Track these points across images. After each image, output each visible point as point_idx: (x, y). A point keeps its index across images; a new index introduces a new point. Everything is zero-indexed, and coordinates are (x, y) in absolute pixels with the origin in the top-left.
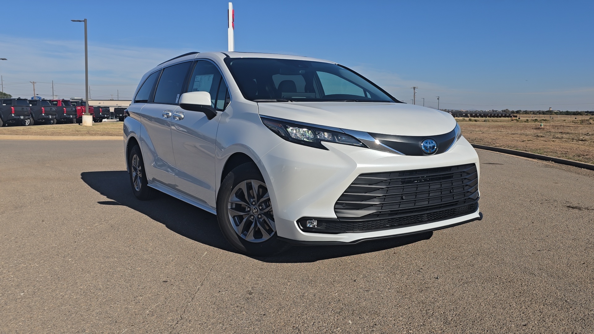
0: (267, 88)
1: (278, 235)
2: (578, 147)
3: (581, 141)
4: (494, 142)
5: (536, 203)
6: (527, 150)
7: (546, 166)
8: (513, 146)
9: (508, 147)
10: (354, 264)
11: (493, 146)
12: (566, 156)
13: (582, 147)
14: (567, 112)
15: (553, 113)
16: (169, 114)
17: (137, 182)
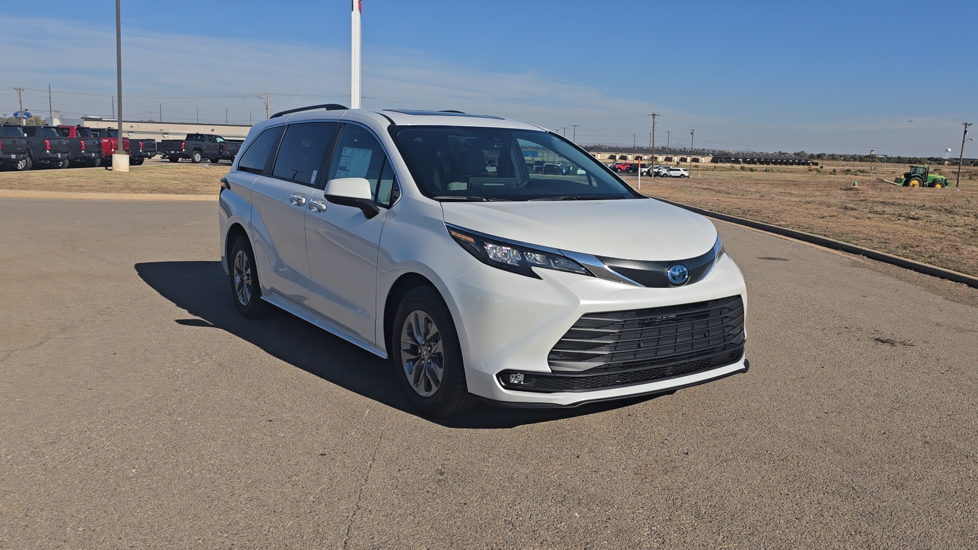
1: (469, 391)
2: (906, 231)
3: (912, 219)
4: (778, 218)
5: (831, 333)
6: (827, 233)
7: (854, 264)
8: (806, 227)
9: (799, 228)
10: (575, 432)
11: (776, 225)
12: (885, 248)
13: (912, 230)
14: (899, 158)
15: (877, 160)
16: (301, 200)
17: (242, 291)
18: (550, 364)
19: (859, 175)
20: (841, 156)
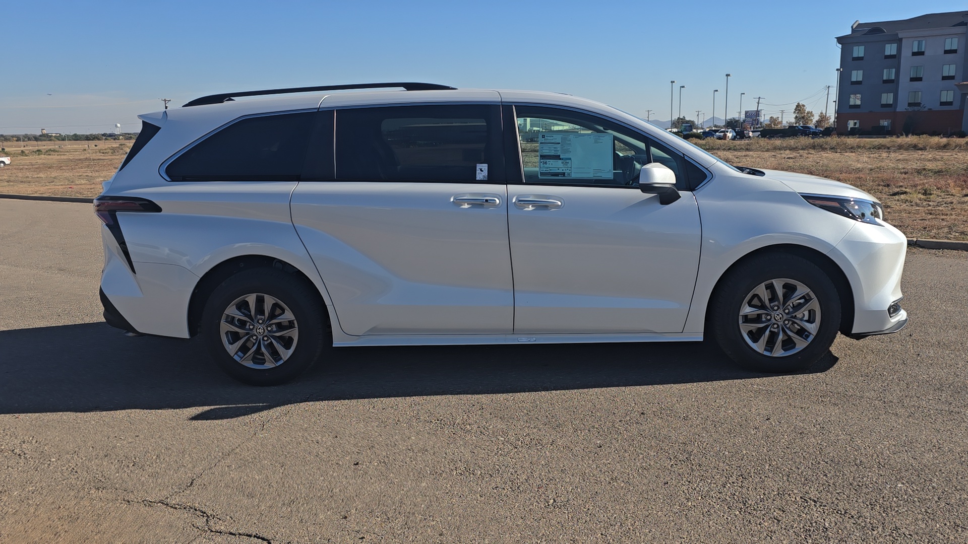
19: (53, 155)
20: (13, 136)
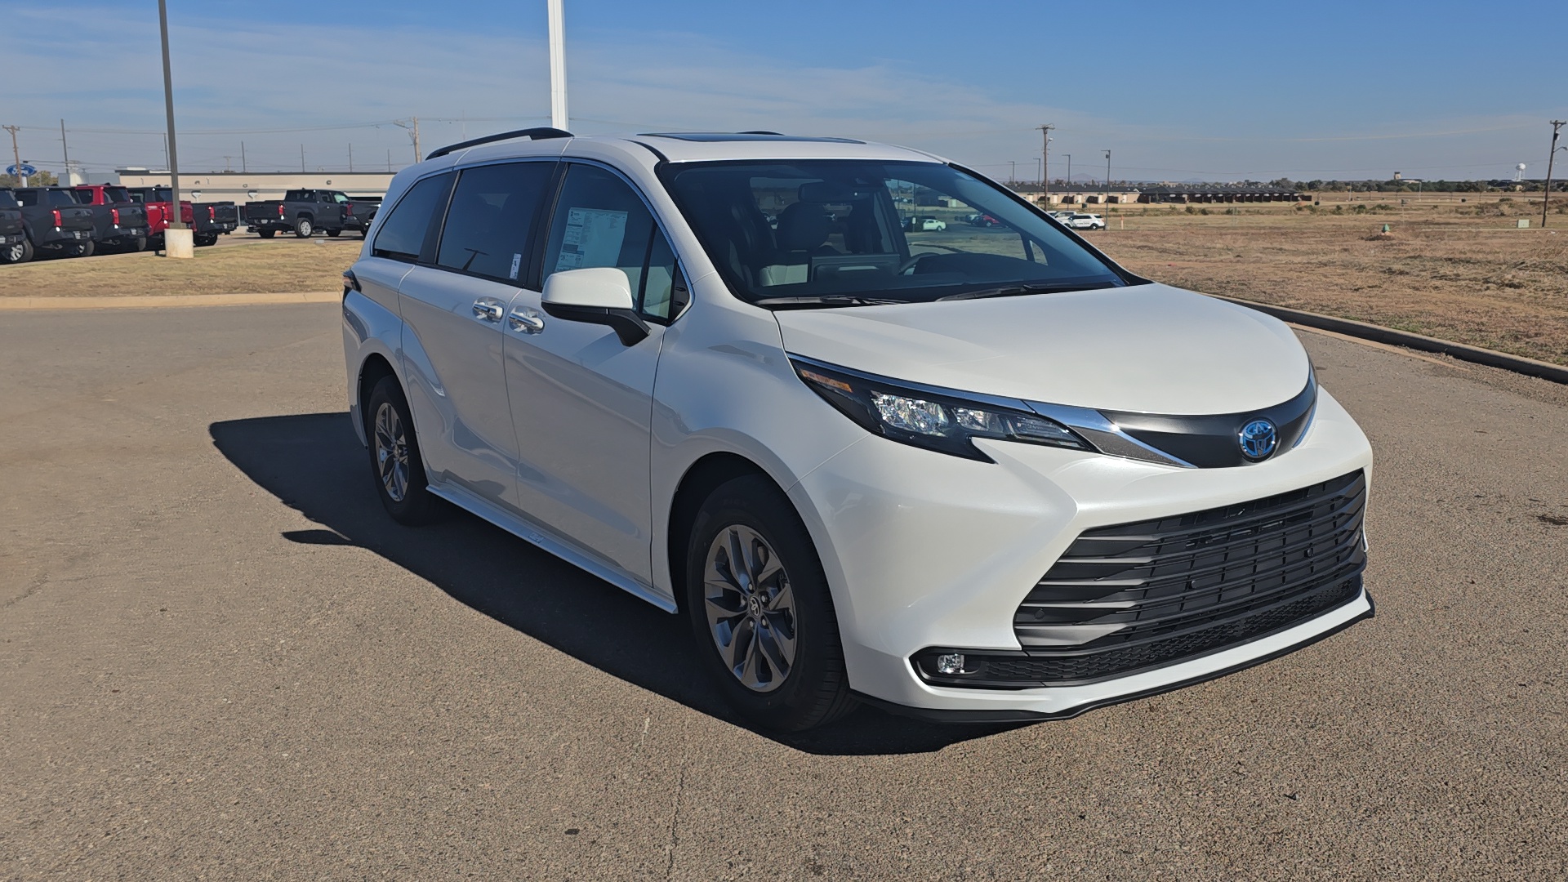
0: (735, 212)
1: (851, 687)
2: (1508, 309)
3: (1510, 287)
4: (1282, 294)
5: (1455, 508)
6: (1373, 317)
7: (1437, 371)
8: (1335, 307)
9: (1322, 310)
11: (1281, 306)
12: (1483, 340)
13: (1518, 308)
14: (1441, 183)
15: (1405, 187)
16: (495, 310)
17: (392, 475)
18: (1018, 633)
20: (1347, 184)
